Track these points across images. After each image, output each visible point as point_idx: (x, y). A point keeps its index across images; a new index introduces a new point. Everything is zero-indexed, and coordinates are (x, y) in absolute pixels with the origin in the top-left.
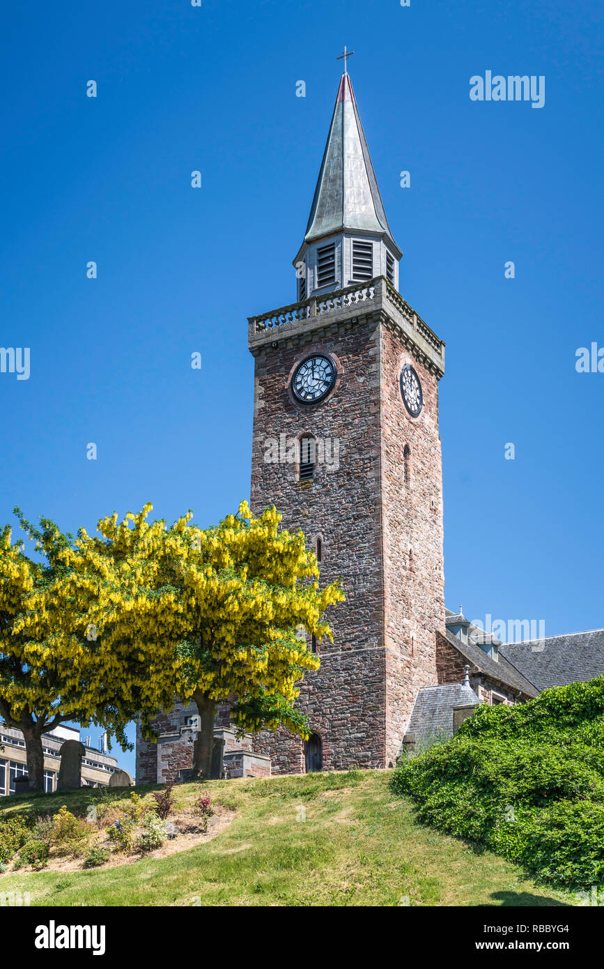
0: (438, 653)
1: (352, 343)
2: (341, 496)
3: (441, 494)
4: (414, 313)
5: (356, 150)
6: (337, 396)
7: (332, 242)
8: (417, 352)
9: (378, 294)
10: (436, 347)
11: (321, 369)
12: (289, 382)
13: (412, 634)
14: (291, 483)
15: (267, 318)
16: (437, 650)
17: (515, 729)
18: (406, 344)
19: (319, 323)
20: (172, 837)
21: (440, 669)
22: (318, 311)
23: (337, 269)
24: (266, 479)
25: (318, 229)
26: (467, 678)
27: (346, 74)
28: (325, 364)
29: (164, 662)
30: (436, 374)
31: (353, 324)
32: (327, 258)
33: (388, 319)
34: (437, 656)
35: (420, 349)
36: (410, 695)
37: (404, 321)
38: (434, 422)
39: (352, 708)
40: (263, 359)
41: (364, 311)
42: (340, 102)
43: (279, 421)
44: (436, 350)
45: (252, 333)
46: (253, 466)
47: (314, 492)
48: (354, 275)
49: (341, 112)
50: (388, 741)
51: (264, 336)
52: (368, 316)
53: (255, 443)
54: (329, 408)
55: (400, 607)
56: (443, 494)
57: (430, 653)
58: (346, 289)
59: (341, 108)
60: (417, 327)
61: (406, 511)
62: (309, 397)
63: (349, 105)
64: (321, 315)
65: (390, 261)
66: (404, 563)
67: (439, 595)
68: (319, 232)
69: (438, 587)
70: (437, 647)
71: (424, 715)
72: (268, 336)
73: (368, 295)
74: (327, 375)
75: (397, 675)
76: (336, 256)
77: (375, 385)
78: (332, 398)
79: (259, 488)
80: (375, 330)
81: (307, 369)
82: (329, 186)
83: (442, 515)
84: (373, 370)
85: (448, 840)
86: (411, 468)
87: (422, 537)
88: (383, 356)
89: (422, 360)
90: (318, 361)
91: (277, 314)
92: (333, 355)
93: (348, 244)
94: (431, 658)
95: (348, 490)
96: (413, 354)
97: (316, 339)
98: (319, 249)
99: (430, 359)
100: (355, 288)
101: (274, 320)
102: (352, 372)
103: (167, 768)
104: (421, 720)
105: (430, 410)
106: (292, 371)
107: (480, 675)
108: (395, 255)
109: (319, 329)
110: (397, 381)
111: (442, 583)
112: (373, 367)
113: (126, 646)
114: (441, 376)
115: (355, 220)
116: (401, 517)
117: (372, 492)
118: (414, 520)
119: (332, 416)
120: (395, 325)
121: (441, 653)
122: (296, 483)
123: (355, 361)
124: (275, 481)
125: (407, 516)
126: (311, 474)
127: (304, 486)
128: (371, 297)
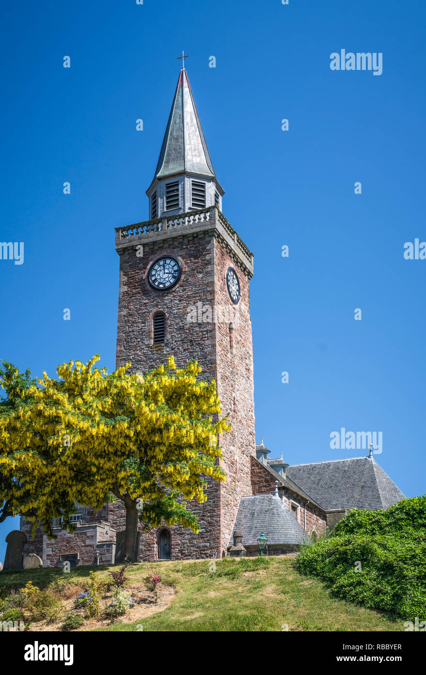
0: (252, 472)
1: (193, 251)
2: (186, 356)
3: (252, 359)
4: (235, 232)
5: (192, 120)
6: (182, 286)
7: (177, 181)
8: (237, 259)
9: (212, 218)
10: (248, 257)
11: (170, 267)
12: (146, 274)
13: (236, 458)
14: (148, 346)
15: (129, 229)
16: (252, 470)
17: (381, 528)
18: (230, 253)
19: (169, 234)
20: (132, 606)
21: (253, 483)
22: (168, 226)
23: (180, 199)
24: (129, 342)
25: (166, 171)
26: (277, 490)
27: (184, 69)
28: (173, 263)
29: (107, 472)
30: (248, 275)
31: (194, 237)
32: (173, 191)
33: (219, 235)
34: (251, 474)
35: (239, 257)
36: (236, 502)
37: (229, 237)
38: (247, 308)
39: (194, 510)
40: (126, 257)
41: (202, 229)
42: (180, 87)
43: (139, 301)
44: (248, 259)
45: (119, 238)
46: (118, 333)
47: (165, 353)
48: (193, 204)
49: (181, 94)
50: (222, 535)
51: (127, 241)
52: (205, 232)
53: (120, 316)
54: (176, 294)
55: (229, 438)
56: (253, 358)
57: (247, 472)
58: (188, 213)
59: (181, 92)
60: (237, 243)
61: (231, 369)
62: (161, 286)
63: (186, 90)
64: (169, 230)
65: (216, 196)
66: (230, 406)
67: (251, 430)
68: (167, 173)
69: (251, 424)
70: (251, 467)
71: (246, 516)
72: (130, 241)
73: (205, 218)
74: (174, 271)
75: (227, 487)
76: (180, 190)
77: (210, 280)
78: (178, 287)
79: (122, 348)
80: (210, 242)
81: (160, 266)
82: (173, 142)
83: (252, 373)
84: (209, 270)
85: (362, 610)
86: (234, 339)
87: (241, 388)
88: (216, 261)
89: (239, 265)
90: (168, 261)
91: (137, 227)
92: (180, 258)
93: (188, 182)
94: (247, 475)
95: (191, 352)
96: (234, 261)
97: (166, 246)
98: (167, 185)
99: (244, 265)
100: (195, 213)
101: (135, 230)
102: (193, 270)
103: (51, 553)
104: (244, 521)
105: (245, 300)
106: (148, 267)
107: (284, 488)
108: (220, 193)
109: (169, 239)
110: (225, 278)
111: (253, 421)
112: (209, 268)
113: (76, 460)
114: (251, 277)
115: (193, 166)
116: (228, 373)
117: (209, 355)
118: (236, 376)
119: (178, 300)
120: (223, 240)
121: (254, 472)
122: (151, 346)
123: (196, 263)
124: (135, 344)
125: (232, 372)
126: (163, 340)
127: (157, 348)
128: (207, 220)
